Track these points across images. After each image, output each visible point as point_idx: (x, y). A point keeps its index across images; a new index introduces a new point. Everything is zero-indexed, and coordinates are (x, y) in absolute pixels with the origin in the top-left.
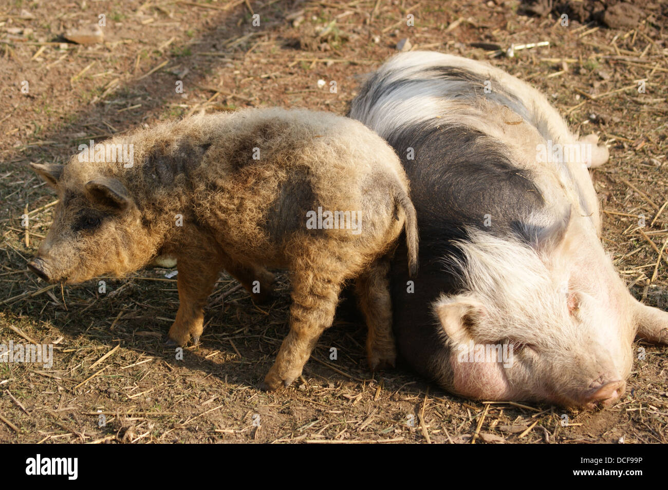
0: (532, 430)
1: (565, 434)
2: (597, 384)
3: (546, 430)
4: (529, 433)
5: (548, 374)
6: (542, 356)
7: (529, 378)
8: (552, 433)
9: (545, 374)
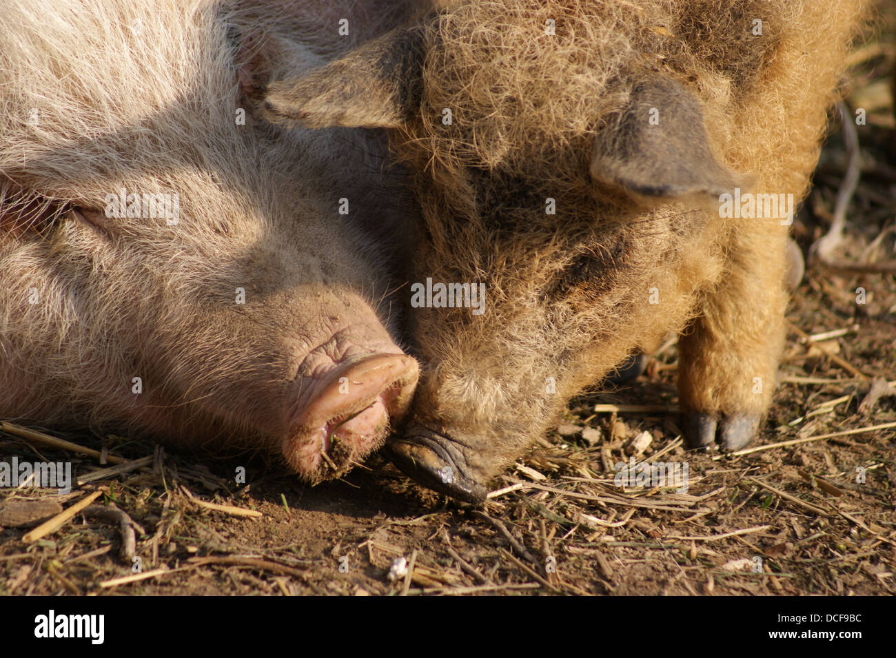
0: (78, 519)
1: (195, 535)
2: (324, 362)
3: (127, 519)
4: (66, 529)
5: (143, 318)
6: (127, 251)
7: (73, 331)
8: (151, 531)
9: (131, 319)
